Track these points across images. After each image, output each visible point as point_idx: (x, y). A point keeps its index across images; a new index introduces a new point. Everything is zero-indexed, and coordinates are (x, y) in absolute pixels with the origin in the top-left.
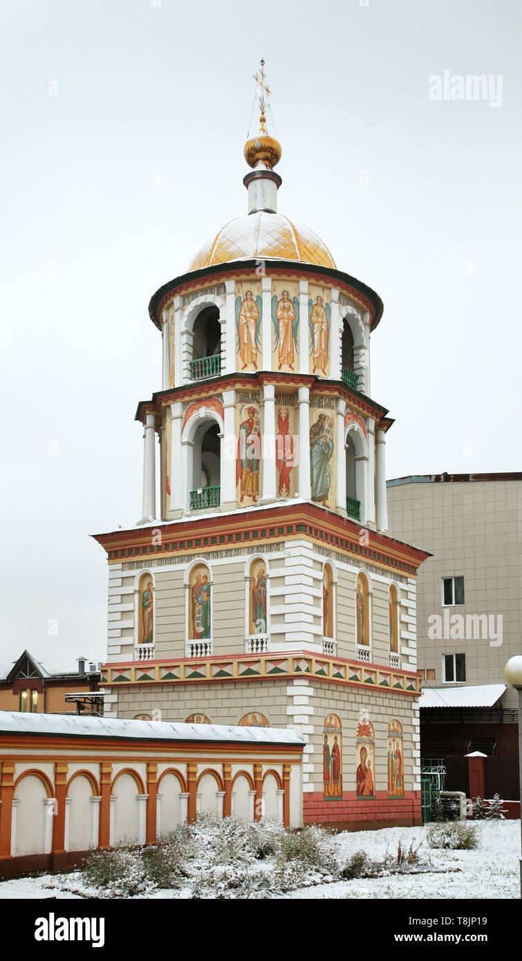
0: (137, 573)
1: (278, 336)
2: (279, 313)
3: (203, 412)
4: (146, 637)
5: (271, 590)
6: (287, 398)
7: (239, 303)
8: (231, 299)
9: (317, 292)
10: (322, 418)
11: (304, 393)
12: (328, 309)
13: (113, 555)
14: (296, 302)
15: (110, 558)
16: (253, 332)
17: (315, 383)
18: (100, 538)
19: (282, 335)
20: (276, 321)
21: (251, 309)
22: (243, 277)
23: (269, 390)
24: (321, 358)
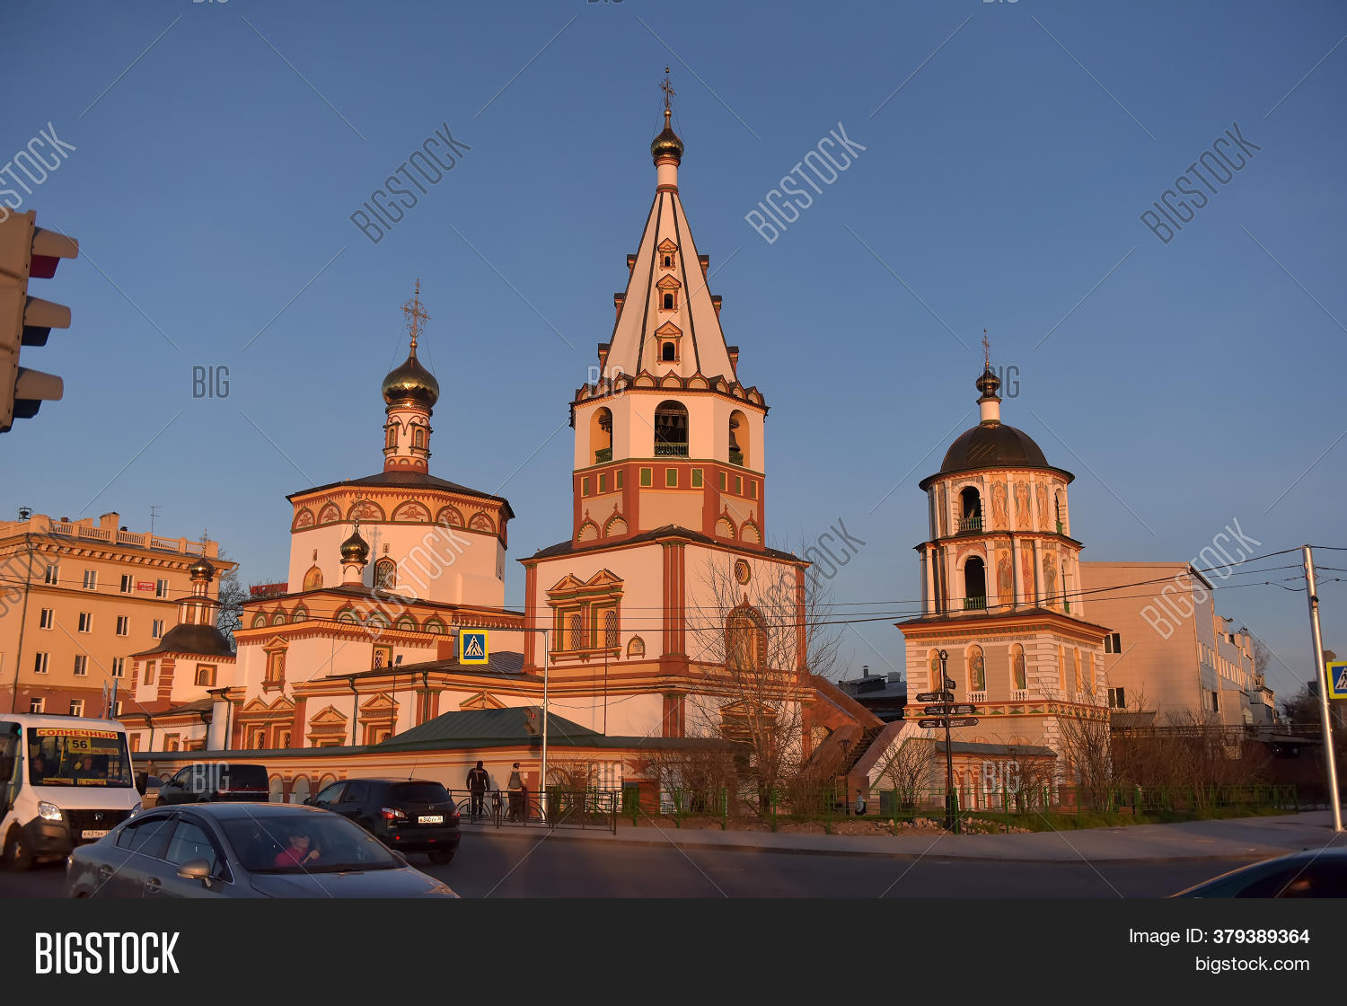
1: (1018, 507)
2: (1018, 494)
5: (1028, 664)
7: (992, 488)
8: (987, 486)
9: (1040, 479)
10: (1048, 555)
11: (1038, 542)
12: (1046, 489)
14: (1028, 488)
16: (1002, 505)
17: (1045, 535)
19: (1020, 507)
20: (1016, 499)
21: (1000, 492)
22: (994, 473)
23: (1017, 541)
24: (1044, 519)
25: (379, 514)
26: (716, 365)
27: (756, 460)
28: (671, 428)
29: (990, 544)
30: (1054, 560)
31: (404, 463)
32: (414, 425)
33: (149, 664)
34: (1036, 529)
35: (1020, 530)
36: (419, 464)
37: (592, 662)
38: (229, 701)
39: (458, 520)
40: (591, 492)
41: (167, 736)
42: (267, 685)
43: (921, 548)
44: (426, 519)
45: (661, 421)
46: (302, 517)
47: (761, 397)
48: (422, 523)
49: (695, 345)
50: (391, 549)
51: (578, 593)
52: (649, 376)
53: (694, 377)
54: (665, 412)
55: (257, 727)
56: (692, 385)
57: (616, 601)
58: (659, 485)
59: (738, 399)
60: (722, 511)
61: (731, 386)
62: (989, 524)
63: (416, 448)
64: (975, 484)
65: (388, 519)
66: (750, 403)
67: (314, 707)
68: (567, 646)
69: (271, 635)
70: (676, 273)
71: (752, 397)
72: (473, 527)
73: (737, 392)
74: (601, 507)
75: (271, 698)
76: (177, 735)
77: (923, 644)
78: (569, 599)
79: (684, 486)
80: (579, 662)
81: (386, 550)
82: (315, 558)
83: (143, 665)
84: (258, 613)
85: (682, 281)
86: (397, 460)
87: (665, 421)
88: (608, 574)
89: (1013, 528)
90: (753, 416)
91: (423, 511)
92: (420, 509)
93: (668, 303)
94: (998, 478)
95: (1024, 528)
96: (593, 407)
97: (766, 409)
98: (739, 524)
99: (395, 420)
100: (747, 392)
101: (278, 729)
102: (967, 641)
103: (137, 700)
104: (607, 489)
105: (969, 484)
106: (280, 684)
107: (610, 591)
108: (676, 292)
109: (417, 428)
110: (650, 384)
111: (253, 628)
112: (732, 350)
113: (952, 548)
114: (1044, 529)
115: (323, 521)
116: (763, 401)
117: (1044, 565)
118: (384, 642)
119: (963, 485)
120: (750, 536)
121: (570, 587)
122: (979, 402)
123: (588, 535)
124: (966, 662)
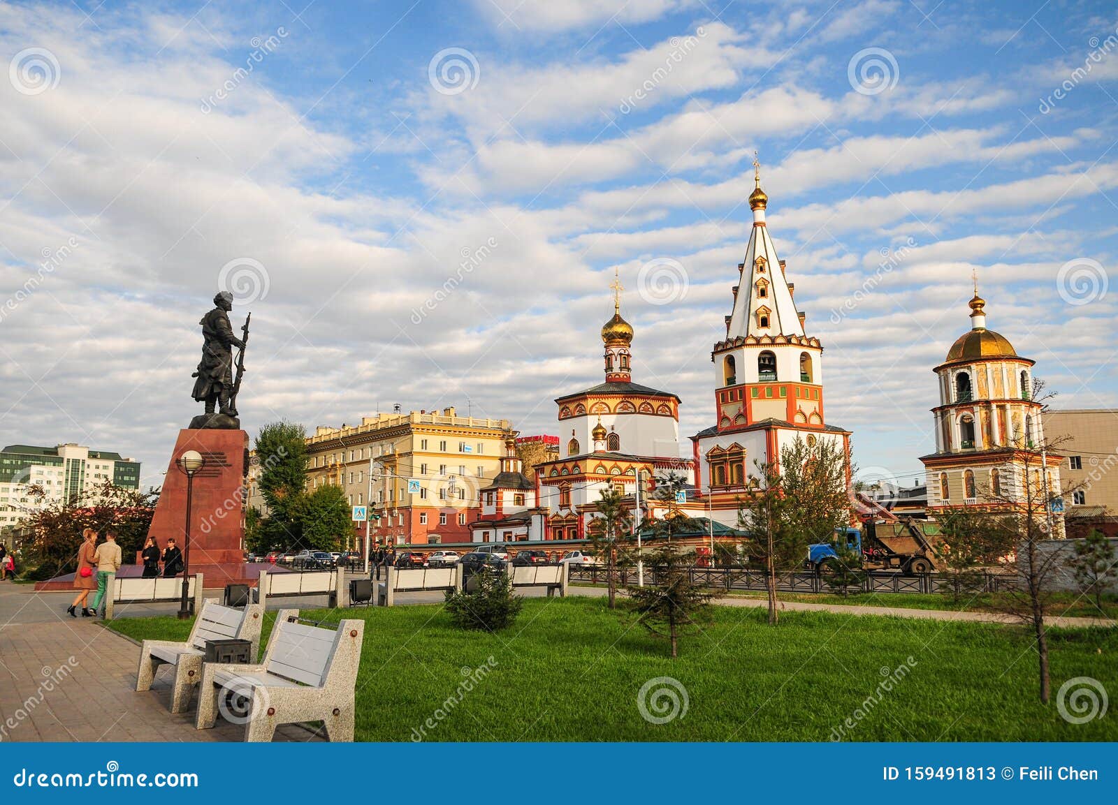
0: (940, 472)
3: (965, 412)
4: (946, 496)
6: (1002, 408)
7: (978, 373)
11: (1008, 406)
13: (927, 465)
15: (926, 466)
17: (1012, 401)
18: (921, 459)
22: (978, 364)
23: (994, 406)
25: (607, 409)
26: (791, 326)
27: (817, 379)
28: (768, 363)
29: (976, 408)
30: (1019, 416)
31: (617, 377)
32: (621, 354)
33: (488, 494)
34: (1007, 397)
35: (996, 398)
36: (625, 377)
37: (731, 491)
38: (541, 515)
39: (651, 410)
40: (725, 401)
41: (505, 533)
42: (562, 507)
43: (934, 410)
44: (633, 411)
45: (762, 362)
46: (564, 411)
47: (818, 341)
48: (631, 413)
49: (779, 317)
50: (615, 428)
51: (721, 455)
52: (753, 337)
53: (778, 337)
54: (764, 356)
55: (558, 528)
56: (778, 341)
57: (742, 460)
58: (762, 397)
59: (805, 346)
60: (798, 408)
61: (800, 339)
62: (976, 396)
63: (624, 368)
64: (966, 371)
65: (612, 411)
66: (812, 347)
67: (587, 518)
68: (717, 484)
69: (562, 480)
70: (766, 275)
71: (813, 344)
72: (659, 413)
73: (804, 342)
74: (731, 410)
75: (564, 513)
76: (511, 533)
77: (936, 470)
78: (717, 459)
79: (776, 397)
80: (725, 491)
81: (613, 429)
82: (574, 435)
83: (485, 495)
84: (553, 469)
85: (770, 280)
86: (613, 375)
87: (764, 361)
88: (736, 445)
89: (991, 398)
90: (814, 354)
91: (632, 406)
92: (629, 405)
93: (763, 293)
94: (980, 367)
95: (999, 397)
96: (725, 355)
97: (822, 349)
98: (808, 414)
99: (610, 352)
100: (809, 340)
101: (569, 529)
102: (963, 467)
103: (484, 513)
104: (734, 399)
105: (962, 370)
106: (568, 506)
107: (737, 455)
108: (766, 287)
109: (623, 356)
110: (754, 342)
111: (551, 477)
112: (801, 315)
113: (953, 411)
114: (1013, 397)
115: (576, 414)
116: (819, 344)
117: (1013, 420)
118: (620, 482)
119: (958, 371)
120: (815, 421)
121: (717, 452)
122: (971, 316)
123: (726, 425)
124: (964, 481)
